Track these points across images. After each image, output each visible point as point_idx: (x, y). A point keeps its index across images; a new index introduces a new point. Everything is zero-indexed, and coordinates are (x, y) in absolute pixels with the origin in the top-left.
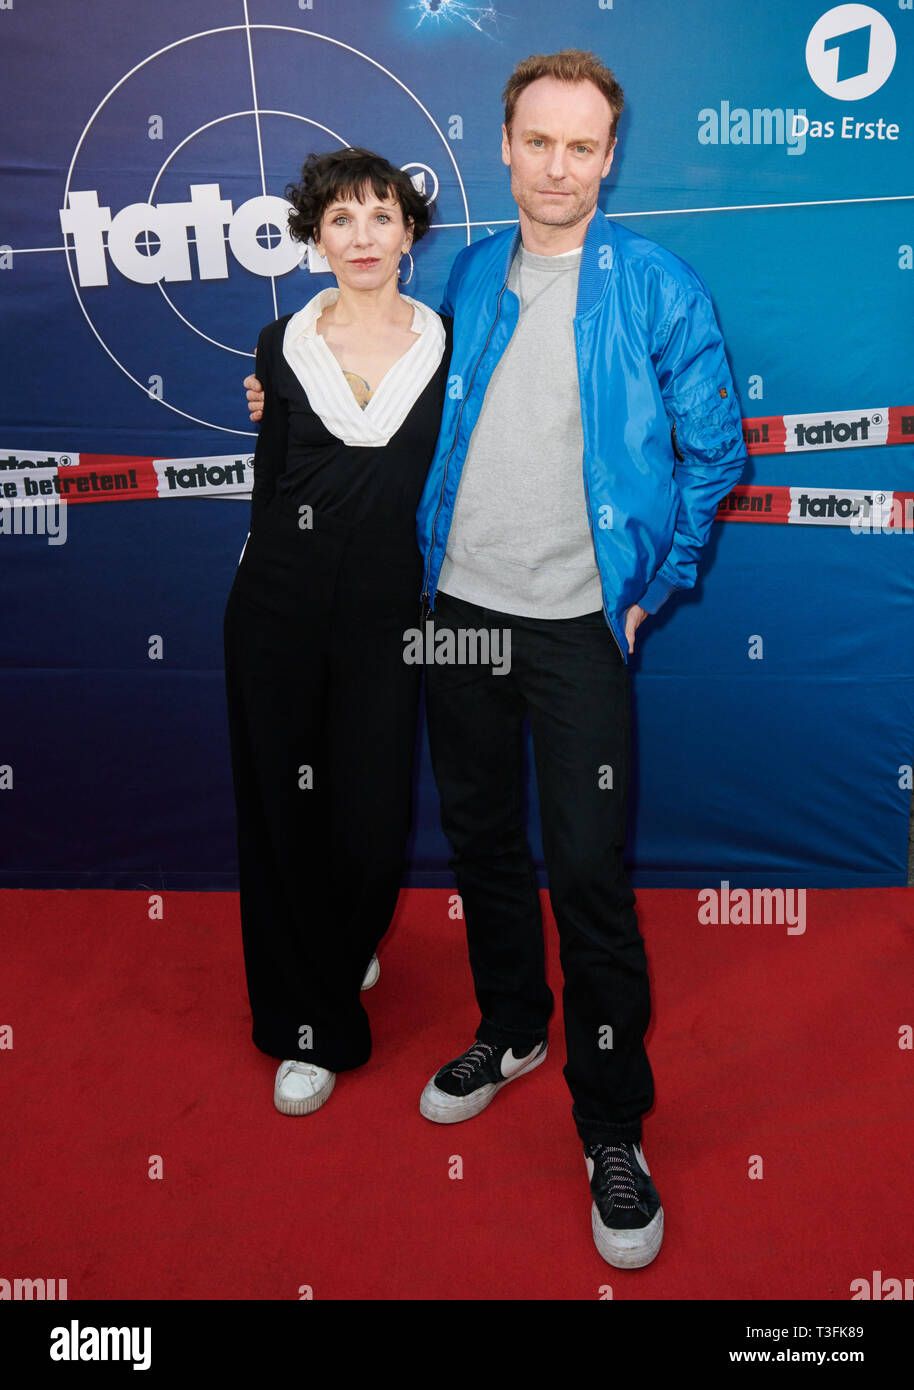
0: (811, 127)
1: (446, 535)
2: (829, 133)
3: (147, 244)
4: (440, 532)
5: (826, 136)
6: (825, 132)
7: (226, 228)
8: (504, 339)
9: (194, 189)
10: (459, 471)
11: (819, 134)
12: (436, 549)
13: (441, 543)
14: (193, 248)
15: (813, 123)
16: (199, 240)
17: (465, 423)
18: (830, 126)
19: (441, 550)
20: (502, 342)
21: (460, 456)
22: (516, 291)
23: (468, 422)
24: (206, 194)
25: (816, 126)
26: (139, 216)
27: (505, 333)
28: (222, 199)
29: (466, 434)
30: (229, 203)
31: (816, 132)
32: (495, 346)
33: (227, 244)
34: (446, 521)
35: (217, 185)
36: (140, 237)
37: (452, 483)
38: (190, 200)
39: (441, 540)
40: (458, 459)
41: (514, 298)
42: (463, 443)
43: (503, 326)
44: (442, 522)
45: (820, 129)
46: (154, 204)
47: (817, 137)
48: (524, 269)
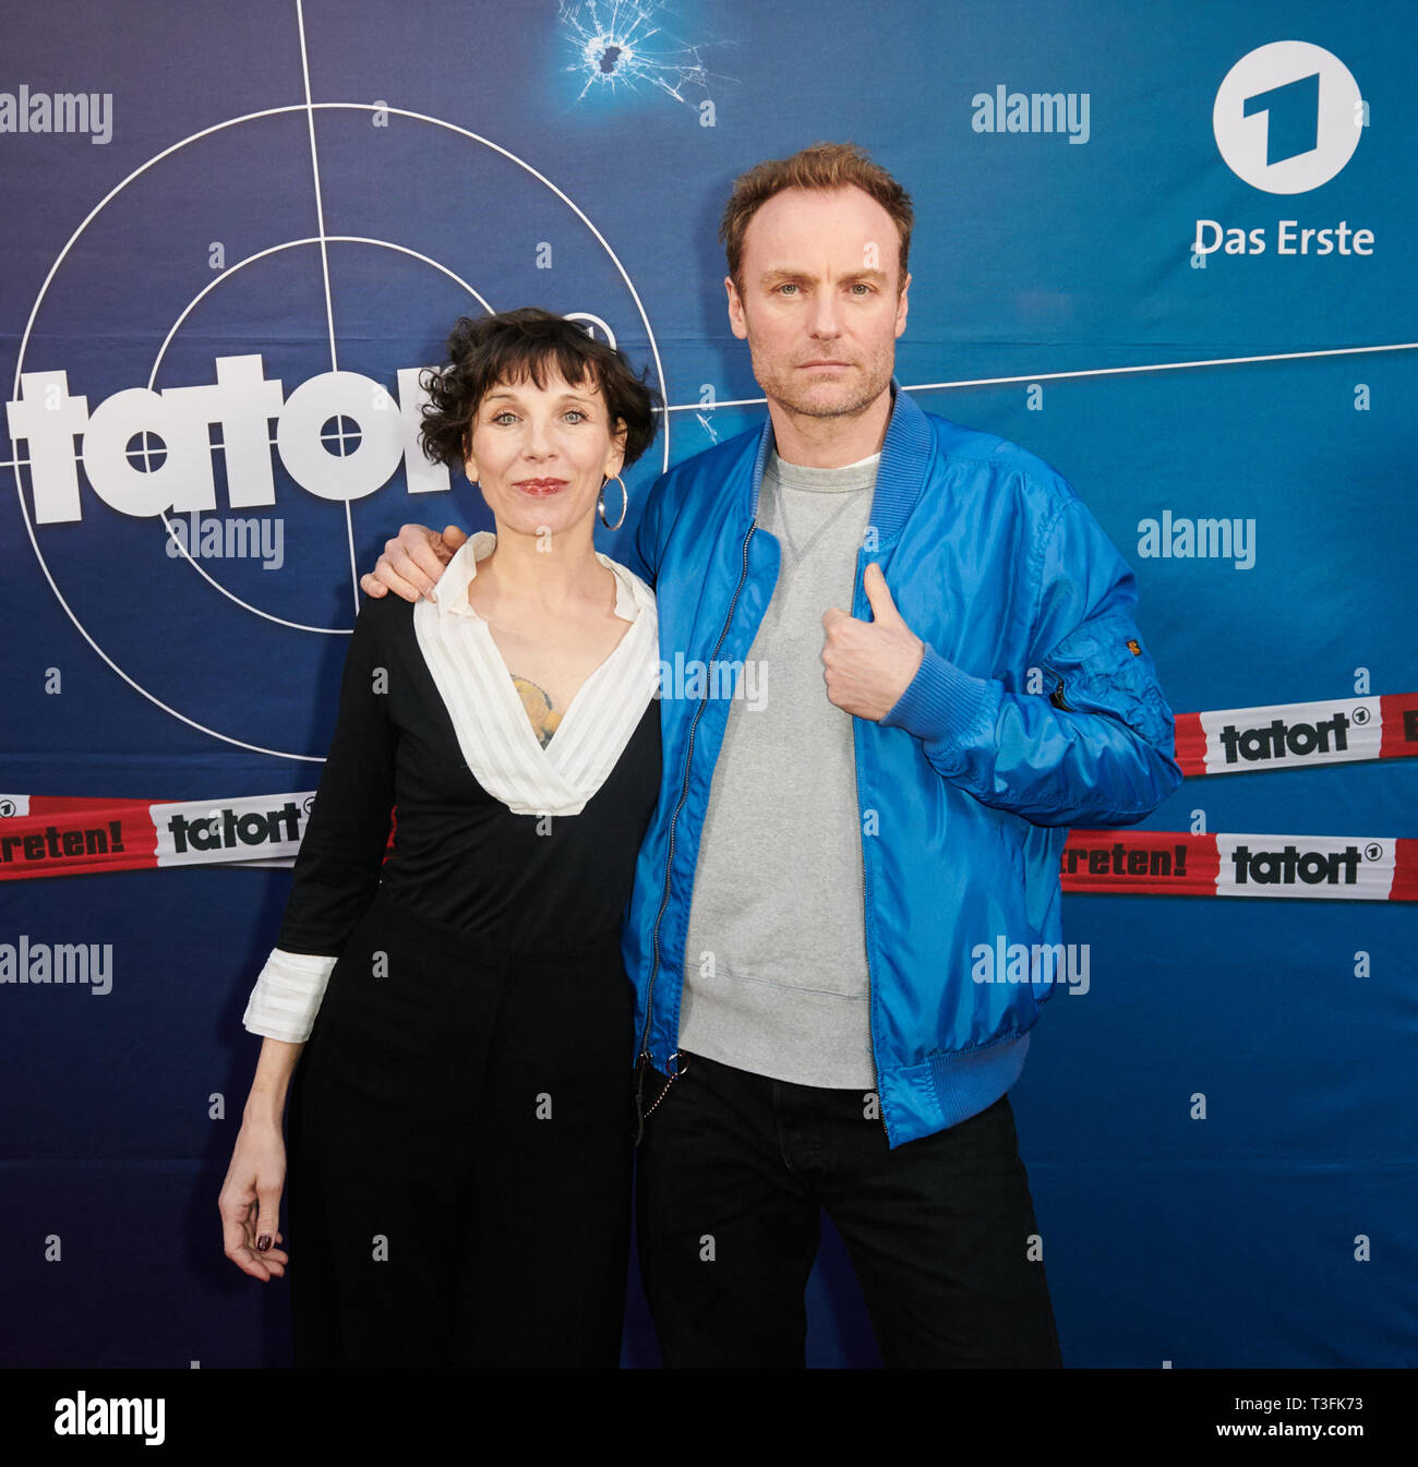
0: (1226, 238)
1: (680, 950)
2: (1256, 247)
3: (146, 452)
4: (669, 944)
5: (1252, 252)
6: (1249, 245)
7: (273, 424)
8: (757, 610)
9: (221, 362)
10: (696, 838)
11: (1241, 250)
12: (662, 975)
13: (673, 963)
14: (219, 459)
15: (1230, 232)
16: (229, 445)
17: (702, 755)
18: (1258, 236)
19: (673, 975)
20: (753, 615)
21: (696, 811)
22: (777, 531)
23: (706, 752)
24: (241, 372)
25: (1236, 236)
26: (133, 409)
27: (757, 599)
28: (266, 378)
29: (704, 773)
30: (277, 384)
31: (1235, 246)
32: (742, 622)
33: (274, 449)
34: (679, 926)
35: (259, 356)
36: (135, 442)
37: (686, 860)
38: (215, 382)
39: (672, 958)
40: (691, 815)
41: (773, 543)
42: (697, 787)
43: (754, 589)
44: (672, 928)
45: (1241, 241)
46: (157, 389)
47: (1238, 254)
48: (785, 491)
